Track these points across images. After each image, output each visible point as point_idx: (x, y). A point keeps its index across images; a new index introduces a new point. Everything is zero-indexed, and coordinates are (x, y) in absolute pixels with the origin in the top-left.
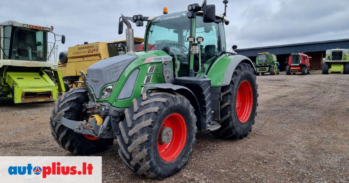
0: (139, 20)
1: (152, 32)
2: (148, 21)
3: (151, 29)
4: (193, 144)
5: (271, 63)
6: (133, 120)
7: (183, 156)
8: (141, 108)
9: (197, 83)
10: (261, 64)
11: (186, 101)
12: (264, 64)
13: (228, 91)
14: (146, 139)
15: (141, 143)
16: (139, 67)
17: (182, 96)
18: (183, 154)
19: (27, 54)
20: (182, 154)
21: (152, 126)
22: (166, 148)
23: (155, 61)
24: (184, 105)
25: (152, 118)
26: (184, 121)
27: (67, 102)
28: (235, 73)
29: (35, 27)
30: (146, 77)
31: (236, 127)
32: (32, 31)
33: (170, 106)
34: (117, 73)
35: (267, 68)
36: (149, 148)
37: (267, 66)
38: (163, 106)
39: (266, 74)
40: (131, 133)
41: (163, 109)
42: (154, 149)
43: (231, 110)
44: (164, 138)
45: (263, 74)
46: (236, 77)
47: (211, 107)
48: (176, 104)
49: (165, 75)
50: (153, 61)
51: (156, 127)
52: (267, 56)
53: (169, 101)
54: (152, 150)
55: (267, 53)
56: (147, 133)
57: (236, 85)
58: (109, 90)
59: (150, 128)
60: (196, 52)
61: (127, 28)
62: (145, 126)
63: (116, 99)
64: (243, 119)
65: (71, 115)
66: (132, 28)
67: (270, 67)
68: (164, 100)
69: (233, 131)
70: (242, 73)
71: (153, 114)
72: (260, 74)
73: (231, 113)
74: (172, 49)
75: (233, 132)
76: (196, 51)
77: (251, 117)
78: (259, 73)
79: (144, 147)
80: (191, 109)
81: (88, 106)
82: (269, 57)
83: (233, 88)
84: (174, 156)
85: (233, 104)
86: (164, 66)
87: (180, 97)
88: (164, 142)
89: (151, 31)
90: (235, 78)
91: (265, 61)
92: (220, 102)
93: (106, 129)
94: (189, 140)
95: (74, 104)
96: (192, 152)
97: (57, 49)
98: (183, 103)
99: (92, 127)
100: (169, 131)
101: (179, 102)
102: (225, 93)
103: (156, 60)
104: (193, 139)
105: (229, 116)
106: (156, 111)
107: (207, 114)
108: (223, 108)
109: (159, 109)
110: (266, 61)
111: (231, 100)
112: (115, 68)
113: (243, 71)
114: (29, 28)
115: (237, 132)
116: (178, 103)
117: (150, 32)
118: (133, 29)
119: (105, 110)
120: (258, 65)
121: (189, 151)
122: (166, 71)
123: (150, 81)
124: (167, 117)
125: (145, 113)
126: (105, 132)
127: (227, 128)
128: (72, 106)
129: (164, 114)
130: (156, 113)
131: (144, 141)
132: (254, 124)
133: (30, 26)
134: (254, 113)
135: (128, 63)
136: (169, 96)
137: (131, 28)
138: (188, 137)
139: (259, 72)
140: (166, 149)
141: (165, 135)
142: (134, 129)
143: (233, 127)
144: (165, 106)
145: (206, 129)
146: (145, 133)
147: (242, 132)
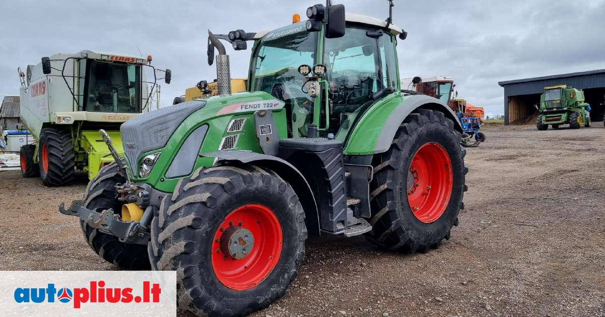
0: (239, 39)
1: (263, 58)
2: (255, 40)
3: (260, 54)
4: (297, 260)
5: (571, 106)
6: (168, 216)
7: (271, 282)
8: (183, 193)
9: (311, 149)
10: (550, 108)
11: (277, 182)
12: (557, 108)
13: (386, 163)
14: (182, 249)
15: (174, 255)
16: (209, 122)
17: (268, 174)
18: (274, 277)
19: (111, 101)
20: (272, 277)
21: (194, 227)
22: (246, 265)
23: (244, 110)
24: (271, 189)
25: (195, 212)
26: (274, 217)
27: (102, 181)
28: (401, 131)
29: (120, 58)
30: (224, 140)
31: (407, 230)
32: (116, 64)
33: (237, 191)
34: (163, 133)
35: (564, 116)
36: (189, 265)
37: (564, 112)
38: (220, 191)
39: (561, 126)
40: (162, 237)
41: (219, 196)
42: (200, 267)
43: (393, 199)
44: (234, 248)
45: (555, 127)
46: (405, 136)
47: (345, 193)
48: (250, 188)
49: (260, 134)
50: (239, 110)
51: (204, 227)
52: (563, 92)
53: (235, 183)
54: (196, 270)
55: (564, 86)
56: (185, 239)
57: (405, 152)
58: (151, 163)
59: (190, 230)
60: (313, 92)
61: (218, 54)
62: (181, 226)
63: (163, 176)
64: (430, 215)
65: (105, 203)
66: (227, 54)
67: (569, 112)
68: (223, 180)
69: (400, 237)
70: (421, 129)
71: (198, 205)
72: (550, 127)
73: (394, 204)
74: (290, 89)
75: (402, 239)
76: (314, 90)
77: (448, 213)
78: (547, 126)
79: (180, 262)
80: (290, 196)
81: (120, 189)
82: (568, 94)
83: (397, 158)
84: (256, 280)
85: (398, 187)
86: (257, 118)
87: (262, 175)
88: (235, 255)
89: (261, 57)
90: (402, 139)
91: (559, 102)
92: (370, 184)
93: (144, 229)
94: (288, 253)
95: (111, 184)
96: (295, 274)
97: (159, 92)
98: (267, 186)
99: (107, 225)
100: (246, 236)
101: (260, 184)
102: (379, 167)
103: (246, 108)
104: (296, 251)
105: (387, 210)
106: (203, 200)
107: (333, 206)
108: (377, 194)
109: (209, 197)
110: (561, 103)
111: (392, 180)
112: (160, 124)
113: (425, 125)
114: (111, 61)
115: (410, 239)
116: (255, 186)
117: (259, 59)
118: (228, 56)
119: (142, 196)
120: (545, 110)
121: (288, 273)
122: (262, 127)
123: (235, 145)
124: (232, 210)
125: (186, 203)
126: (143, 234)
127: (388, 231)
128: (107, 188)
129: (223, 205)
130: (204, 203)
131: (179, 252)
132: (456, 225)
133: (112, 57)
134: (456, 205)
135: (186, 115)
136: (236, 173)
137: (225, 53)
138: (285, 247)
139: (545, 123)
140: (245, 267)
141: (236, 242)
142: (166, 230)
143: (400, 230)
144: (225, 191)
145: (333, 233)
146: (181, 239)
147: (423, 239)
